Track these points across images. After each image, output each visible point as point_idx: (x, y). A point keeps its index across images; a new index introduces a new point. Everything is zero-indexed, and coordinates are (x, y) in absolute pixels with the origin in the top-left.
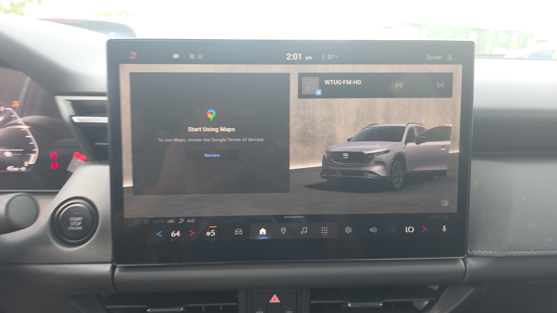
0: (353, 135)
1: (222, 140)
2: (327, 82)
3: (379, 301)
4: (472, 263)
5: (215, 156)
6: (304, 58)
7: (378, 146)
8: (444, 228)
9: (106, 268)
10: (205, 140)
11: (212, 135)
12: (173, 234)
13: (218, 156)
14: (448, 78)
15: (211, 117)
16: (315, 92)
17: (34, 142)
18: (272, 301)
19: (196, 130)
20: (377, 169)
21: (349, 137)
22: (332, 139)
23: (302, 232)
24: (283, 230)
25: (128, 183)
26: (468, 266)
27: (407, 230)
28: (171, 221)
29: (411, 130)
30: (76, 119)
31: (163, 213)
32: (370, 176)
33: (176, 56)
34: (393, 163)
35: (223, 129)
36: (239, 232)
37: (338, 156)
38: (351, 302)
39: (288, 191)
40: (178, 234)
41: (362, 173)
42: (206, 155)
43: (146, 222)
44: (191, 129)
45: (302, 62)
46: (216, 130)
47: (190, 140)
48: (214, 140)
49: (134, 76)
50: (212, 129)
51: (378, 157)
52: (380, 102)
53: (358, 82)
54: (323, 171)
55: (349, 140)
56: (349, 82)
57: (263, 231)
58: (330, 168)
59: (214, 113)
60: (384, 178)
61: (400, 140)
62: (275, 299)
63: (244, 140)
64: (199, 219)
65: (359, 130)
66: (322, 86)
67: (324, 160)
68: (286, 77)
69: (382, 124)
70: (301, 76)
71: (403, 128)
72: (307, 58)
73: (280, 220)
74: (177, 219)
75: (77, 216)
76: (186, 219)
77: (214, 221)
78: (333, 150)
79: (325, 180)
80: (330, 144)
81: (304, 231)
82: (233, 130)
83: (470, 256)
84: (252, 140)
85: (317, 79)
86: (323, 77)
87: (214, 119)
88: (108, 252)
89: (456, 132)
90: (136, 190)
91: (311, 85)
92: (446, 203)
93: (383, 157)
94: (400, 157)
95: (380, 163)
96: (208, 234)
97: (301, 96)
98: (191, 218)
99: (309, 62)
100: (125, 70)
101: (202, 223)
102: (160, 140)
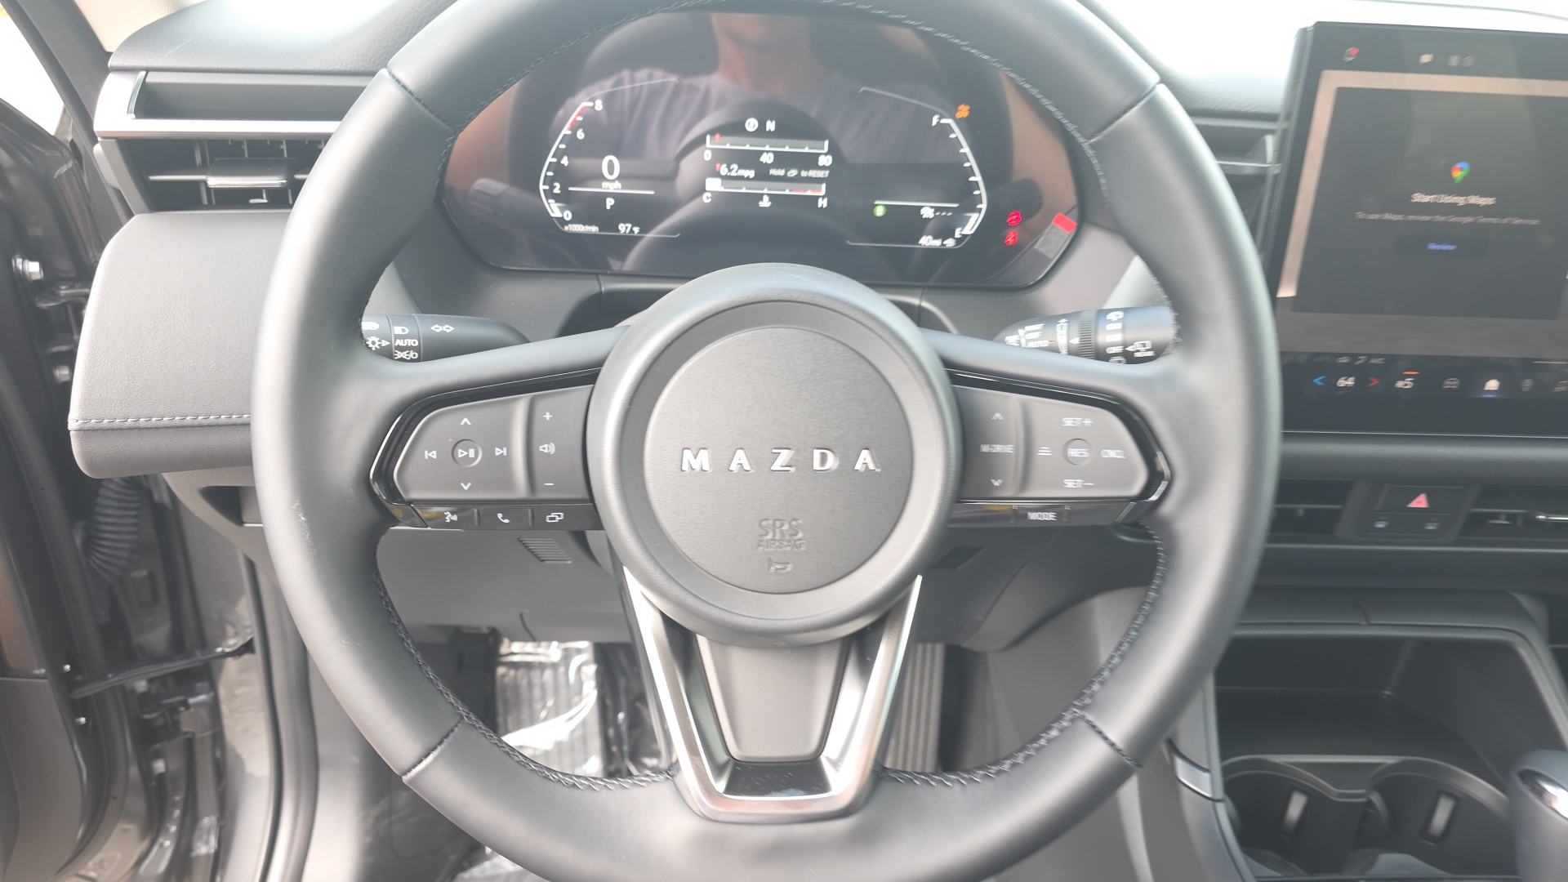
1: (1469, 220)
5: (1447, 247)
10: (1435, 218)
11: (1453, 208)
12: (1342, 383)
13: (1453, 248)
15: (1458, 174)
17: (982, 191)
18: (1413, 504)
19: (1426, 199)
23: (1557, 390)
24: (1527, 384)
25: (1287, 291)
28: (1344, 360)
31: (1332, 346)
33: (1426, 59)
35: (1474, 200)
36: (1452, 383)
38: (1548, 512)
40: (1350, 382)
42: (1433, 246)
44: (1419, 198)
46: (1461, 201)
47: (1411, 217)
48: (1453, 219)
49: (1343, 94)
50: (1454, 199)
57: (1492, 385)
59: (1465, 168)
62: (1421, 502)
63: (1505, 221)
64: (1391, 358)
73: (1529, 366)
74: (1354, 357)
76: (1370, 356)
77: (1416, 362)
82: (1490, 201)
84: (1518, 222)
87: (1463, 179)
90: (1297, 303)
96: (1400, 384)
98: (1378, 356)
100: (1333, 81)
101: (1394, 364)
102: (1360, 215)
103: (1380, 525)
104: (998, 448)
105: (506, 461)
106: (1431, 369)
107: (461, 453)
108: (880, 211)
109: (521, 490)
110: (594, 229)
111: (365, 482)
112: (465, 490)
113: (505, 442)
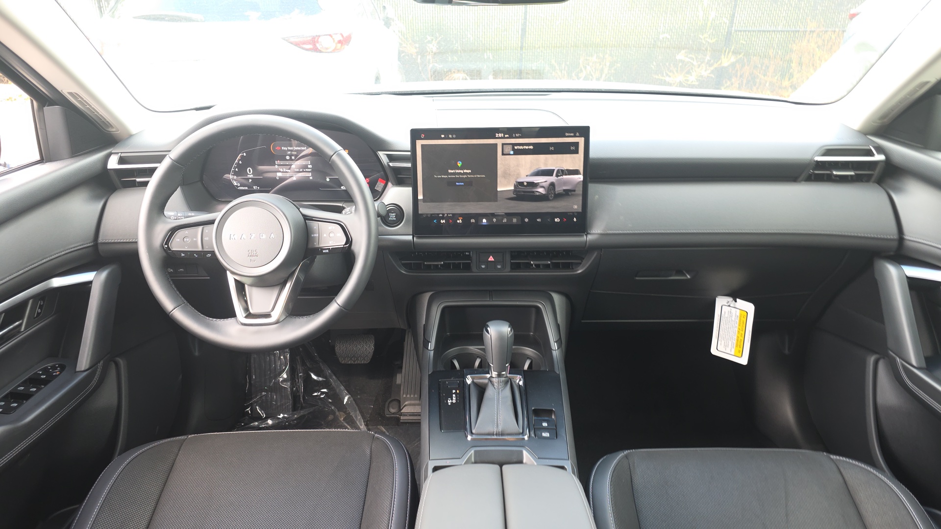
0: (529, 173)
1: (465, 176)
2: (516, 148)
3: (548, 261)
4: (590, 237)
5: (461, 184)
6: (504, 136)
7: (541, 179)
8: (575, 220)
9: (410, 238)
10: (457, 176)
11: (460, 174)
12: (442, 221)
13: (463, 184)
14: (576, 144)
15: (459, 165)
16: (510, 152)
18: (489, 260)
19: (452, 171)
20: (541, 190)
21: (527, 174)
22: (518, 175)
23: (504, 221)
24: (495, 220)
25: (420, 197)
26: (588, 239)
27: (556, 220)
28: (441, 215)
29: (558, 171)
30: (391, 164)
31: (437, 212)
32: (537, 194)
33: (443, 136)
34: (548, 188)
35: (465, 171)
36: (473, 221)
37: (521, 184)
38: (532, 261)
39: (497, 201)
40: (444, 221)
41: (533, 192)
42: (457, 184)
43: (429, 216)
44: (450, 171)
45: (504, 138)
46: (462, 171)
47: (449, 176)
48: (461, 176)
49: (422, 145)
50: (460, 171)
51: (541, 184)
52: (542, 157)
53: (531, 147)
54: (515, 191)
55: (527, 176)
56: (527, 147)
58: (518, 190)
59: (461, 163)
60: (544, 195)
61: (552, 176)
62: (491, 259)
63: (475, 176)
64: (453, 214)
65: (532, 171)
66: (513, 149)
67: (515, 186)
68: (496, 145)
69: (543, 168)
70: (503, 144)
71: (554, 170)
72: (506, 136)
73: (493, 215)
74: (443, 214)
75: (393, 213)
76: (448, 214)
77: (461, 215)
78: (519, 181)
79: (515, 196)
80: (518, 178)
81: (505, 220)
82: (470, 171)
83: (590, 234)
84: (479, 176)
85: (511, 146)
86: (514, 145)
87: (461, 166)
88: (410, 231)
89: (582, 171)
90: (424, 200)
91: (509, 149)
92: (576, 207)
93: (544, 184)
94: (552, 185)
95: (543, 187)
96: (458, 221)
97: (503, 154)
98: (450, 214)
99: (507, 138)
100: (419, 143)
101: (455, 216)
102: (435, 176)
103: (483, 267)
104: (315, 235)
105: (196, 242)
106: (466, 217)
107: (185, 240)
108: (328, 180)
109: (200, 249)
110: (247, 188)
111: (162, 246)
112: (186, 249)
113: (196, 237)
